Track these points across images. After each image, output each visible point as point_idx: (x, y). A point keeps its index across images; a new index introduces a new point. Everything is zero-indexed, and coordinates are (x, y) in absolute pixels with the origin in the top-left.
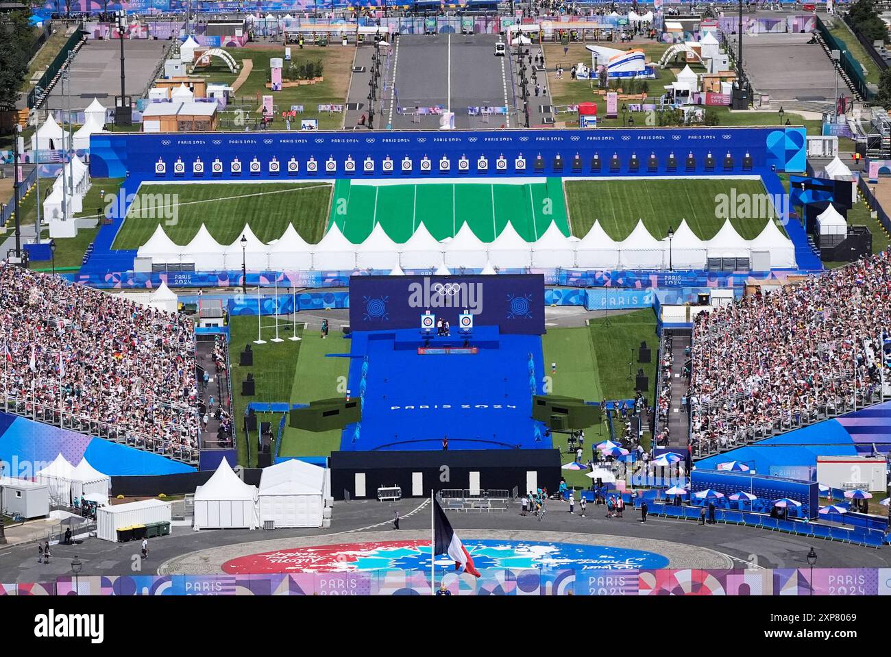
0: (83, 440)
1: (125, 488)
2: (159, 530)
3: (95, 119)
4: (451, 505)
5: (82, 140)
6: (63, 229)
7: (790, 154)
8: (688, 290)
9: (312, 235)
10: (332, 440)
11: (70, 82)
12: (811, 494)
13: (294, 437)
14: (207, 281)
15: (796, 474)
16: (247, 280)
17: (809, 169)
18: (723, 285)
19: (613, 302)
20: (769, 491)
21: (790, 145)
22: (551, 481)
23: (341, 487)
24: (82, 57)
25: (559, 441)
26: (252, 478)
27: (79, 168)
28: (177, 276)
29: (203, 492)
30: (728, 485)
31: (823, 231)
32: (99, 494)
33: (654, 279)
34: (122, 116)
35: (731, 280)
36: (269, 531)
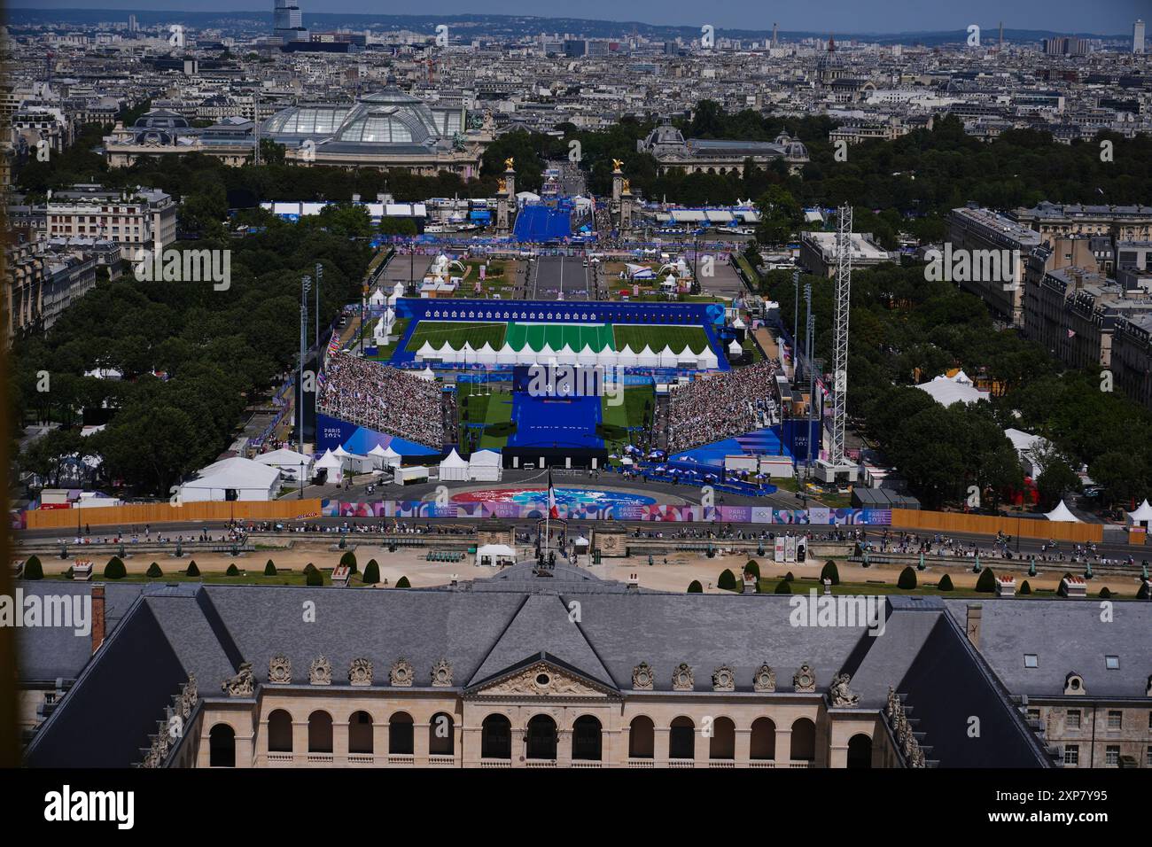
0: (390, 438)
1: (408, 461)
2: (423, 480)
3: (399, 291)
4: (557, 472)
5: (393, 300)
6: (383, 341)
7: (717, 316)
8: (668, 377)
9: (497, 347)
10: (504, 441)
11: (387, 274)
12: (722, 472)
13: (486, 439)
14: (449, 367)
15: (716, 463)
16: (464, 366)
17: (725, 323)
18: (685, 375)
19: (634, 381)
20: (703, 470)
21: (717, 312)
22: (603, 461)
23: (507, 463)
24: (394, 262)
25: (607, 444)
26: (466, 457)
27: (390, 313)
28: (434, 364)
29: (444, 464)
30: (684, 467)
31: (731, 352)
32: (396, 464)
33: (653, 371)
34: (411, 290)
35: (688, 373)
36: (473, 482)
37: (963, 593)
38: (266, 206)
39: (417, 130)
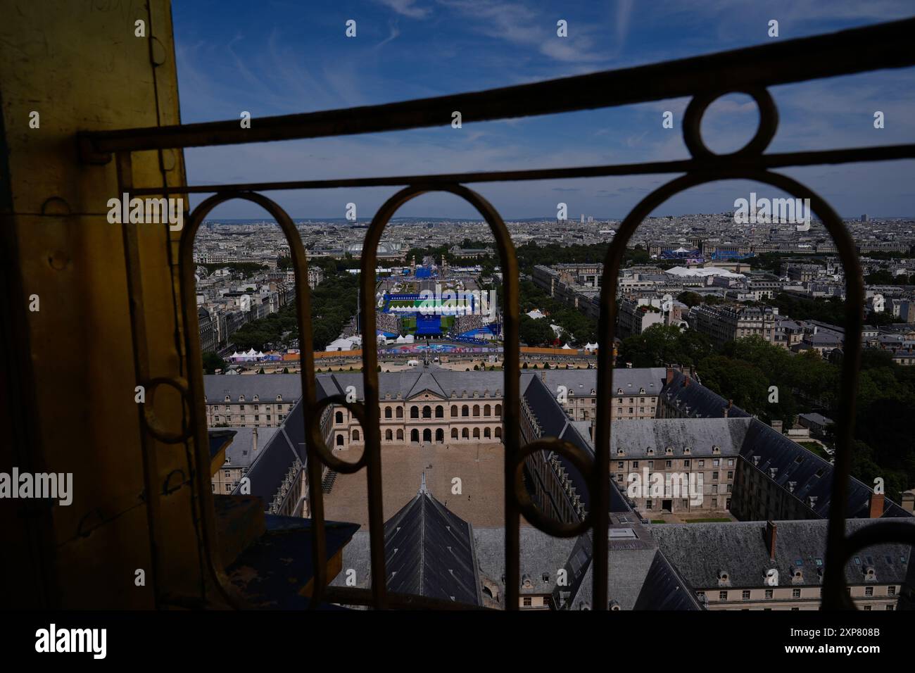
0: (383, 332)
1: (388, 338)
2: (393, 343)
3: (384, 292)
4: (429, 340)
5: (383, 295)
6: (380, 306)
9: (411, 307)
10: (414, 332)
11: (381, 288)
12: (474, 339)
13: (409, 332)
14: (398, 312)
15: (472, 336)
16: (403, 312)
20: (469, 338)
22: (442, 337)
23: (415, 338)
24: (383, 285)
25: (443, 332)
26: (404, 337)
27: (382, 298)
28: (395, 312)
29: (398, 339)
30: (464, 337)
32: (385, 339)
34: (388, 292)
36: (406, 344)
37: (540, 369)
38: (347, 270)
39: (388, 249)
